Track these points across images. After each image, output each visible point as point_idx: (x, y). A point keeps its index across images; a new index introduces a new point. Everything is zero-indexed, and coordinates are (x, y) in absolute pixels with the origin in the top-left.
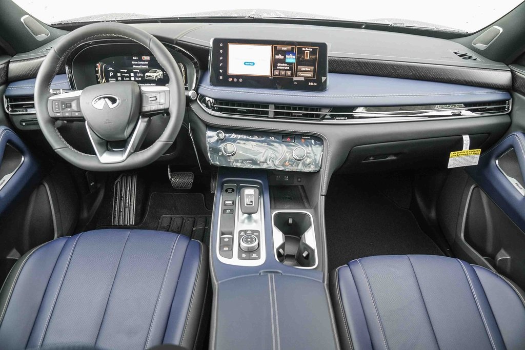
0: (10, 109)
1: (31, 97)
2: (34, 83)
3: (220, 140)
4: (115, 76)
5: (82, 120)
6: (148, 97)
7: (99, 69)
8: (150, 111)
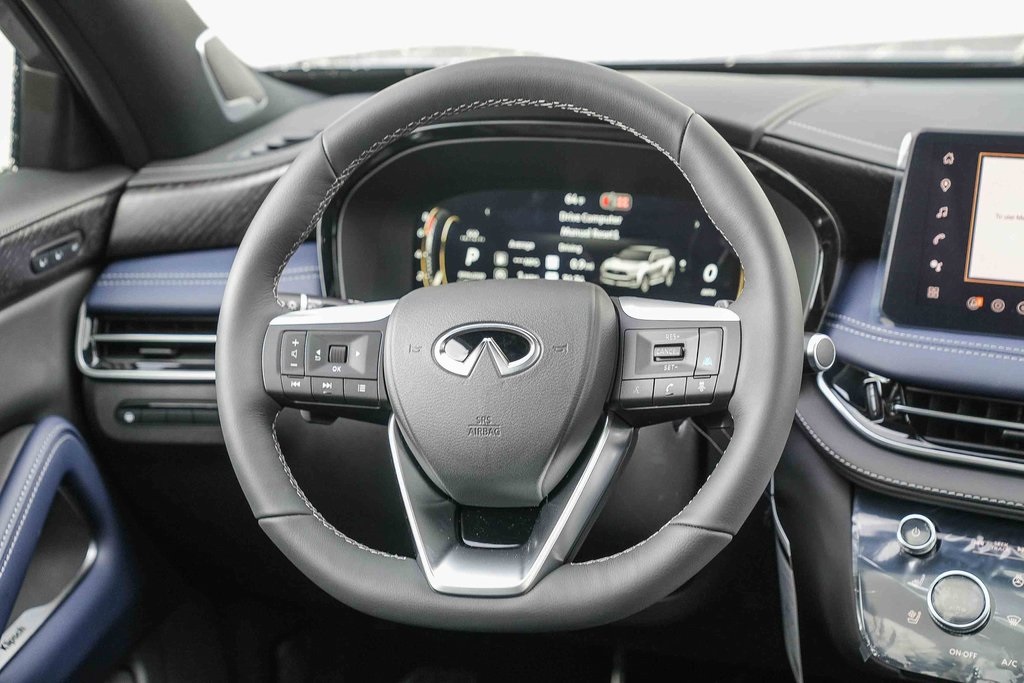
0: (95, 360)
1: (207, 320)
2: (229, 266)
3: (914, 554)
4: (486, 266)
5: (378, 411)
6: (648, 344)
7: (427, 233)
8: (652, 401)
